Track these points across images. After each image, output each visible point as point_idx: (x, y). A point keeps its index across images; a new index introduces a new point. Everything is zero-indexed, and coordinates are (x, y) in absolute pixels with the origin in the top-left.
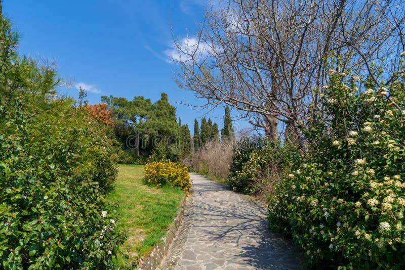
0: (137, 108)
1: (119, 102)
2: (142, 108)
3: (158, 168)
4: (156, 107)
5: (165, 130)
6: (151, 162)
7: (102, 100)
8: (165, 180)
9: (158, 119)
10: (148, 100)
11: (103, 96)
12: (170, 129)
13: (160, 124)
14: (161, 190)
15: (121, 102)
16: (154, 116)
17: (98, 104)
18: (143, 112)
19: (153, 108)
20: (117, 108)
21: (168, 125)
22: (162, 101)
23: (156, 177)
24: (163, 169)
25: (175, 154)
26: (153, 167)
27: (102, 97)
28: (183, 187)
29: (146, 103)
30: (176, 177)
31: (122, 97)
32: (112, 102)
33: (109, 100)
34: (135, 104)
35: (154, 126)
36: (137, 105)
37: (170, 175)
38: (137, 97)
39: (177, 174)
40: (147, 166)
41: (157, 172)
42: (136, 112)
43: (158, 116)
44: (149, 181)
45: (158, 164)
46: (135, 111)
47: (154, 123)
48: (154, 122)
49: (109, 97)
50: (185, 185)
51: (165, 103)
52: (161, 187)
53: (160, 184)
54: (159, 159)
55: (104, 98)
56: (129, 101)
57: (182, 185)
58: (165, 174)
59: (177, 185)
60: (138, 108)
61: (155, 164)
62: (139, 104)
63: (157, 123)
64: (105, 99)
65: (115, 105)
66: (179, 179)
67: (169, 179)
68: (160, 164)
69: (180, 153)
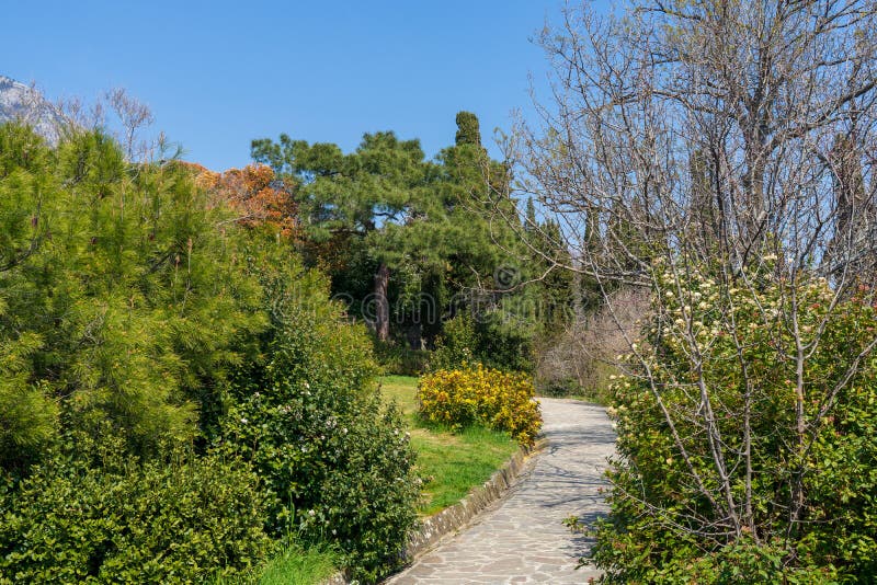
0: (376, 180)
1: (312, 160)
2: (393, 178)
3: (451, 386)
4: (442, 172)
5: (475, 252)
6: (434, 368)
7: (255, 156)
8: (471, 415)
9: (449, 214)
10: (412, 146)
11: (258, 139)
12: (492, 249)
13: (456, 234)
14: (460, 438)
15: (321, 160)
16: (435, 206)
17: (241, 168)
18: (396, 192)
19: (431, 175)
20: (308, 180)
21: (483, 232)
22: (460, 149)
23: (448, 407)
24: (463, 386)
25: (513, 334)
26: (439, 384)
27: (254, 144)
28: (515, 433)
29: (405, 161)
30: (497, 408)
31: (321, 142)
32: (288, 161)
33: (277, 151)
34: (367, 165)
35: (435, 243)
36: (376, 170)
37: (482, 401)
38: (373, 133)
39: (499, 398)
40: (423, 379)
41: (451, 395)
42: (376, 196)
43: (448, 202)
44: (432, 417)
45: (452, 375)
46: (370, 190)
47: (437, 232)
48: (435, 226)
49: (277, 141)
50: (522, 427)
51: (470, 156)
52: (461, 431)
53: (459, 425)
54: (455, 361)
55: (261, 148)
56: (345, 153)
57: (513, 427)
58: (468, 401)
59: (501, 426)
60: (378, 177)
61: (445, 375)
62: (384, 164)
63: (448, 232)
64: (264, 151)
65: (299, 168)
66: (505, 410)
67: (480, 412)
68: (456, 376)
69: (531, 330)
